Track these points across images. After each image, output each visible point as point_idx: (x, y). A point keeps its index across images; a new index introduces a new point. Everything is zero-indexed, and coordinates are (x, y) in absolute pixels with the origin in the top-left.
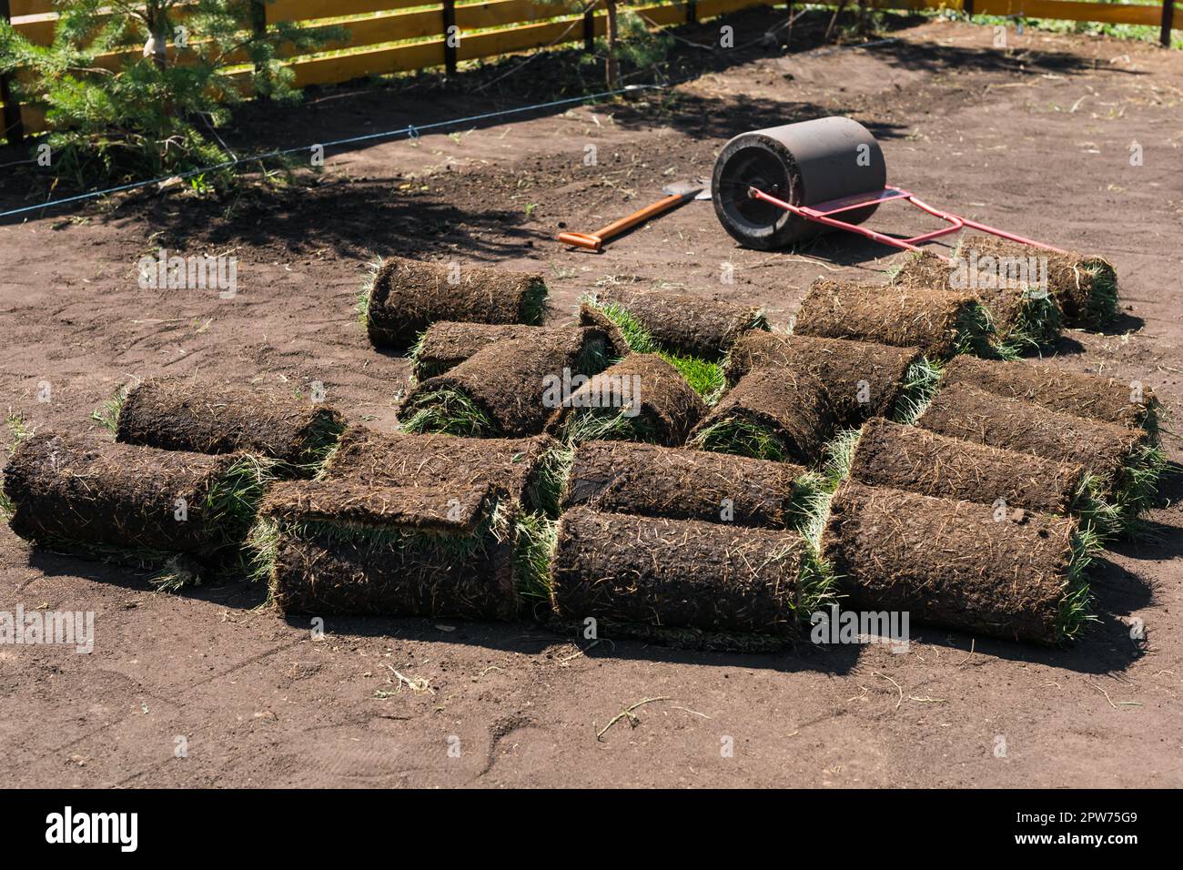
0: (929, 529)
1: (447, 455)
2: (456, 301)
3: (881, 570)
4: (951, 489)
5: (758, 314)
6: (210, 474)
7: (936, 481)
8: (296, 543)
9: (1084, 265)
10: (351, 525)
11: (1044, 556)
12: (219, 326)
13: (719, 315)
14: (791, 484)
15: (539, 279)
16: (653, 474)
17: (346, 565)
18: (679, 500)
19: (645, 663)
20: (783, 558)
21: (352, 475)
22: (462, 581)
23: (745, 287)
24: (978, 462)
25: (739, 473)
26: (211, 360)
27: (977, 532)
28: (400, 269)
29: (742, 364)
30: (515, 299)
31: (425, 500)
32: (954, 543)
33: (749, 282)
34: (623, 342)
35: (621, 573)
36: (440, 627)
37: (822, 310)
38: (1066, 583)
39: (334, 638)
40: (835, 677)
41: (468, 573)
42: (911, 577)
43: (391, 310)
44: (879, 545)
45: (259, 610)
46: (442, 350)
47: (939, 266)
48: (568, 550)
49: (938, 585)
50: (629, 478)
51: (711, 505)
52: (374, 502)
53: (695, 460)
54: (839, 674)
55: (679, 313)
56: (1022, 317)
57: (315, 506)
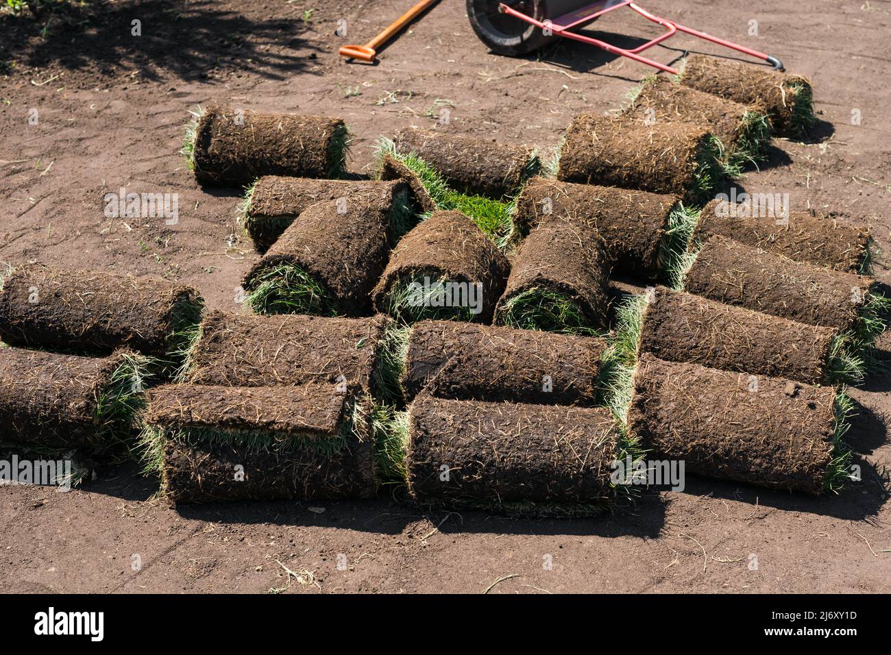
0: (717, 404)
1: (299, 341)
2: (271, 147)
3: (679, 440)
4: (726, 353)
5: (533, 155)
6: (97, 385)
7: (713, 347)
8: (182, 448)
9: (788, 84)
10: (229, 431)
11: (814, 425)
12: (59, 167)
13: (500, 157)
14: (598, 363)
15: (341, 123)
16: (480, 356)
17: (228, 465)
18: (504, 379)
19: (491, 536)
20: (603, 444)
21: (216, 363)
22: (330, 474)
23: (504, 99)
24: (747, 329)
25: (553, 354)
26: (59, 207)
27: (757, 406)
28: (219, 118)
29: (528, 212)
30: (322, 145)
31: (293, 406)
32: (739, 416)
33: (507, 95)
34: (423, 191)
35: (467, 463)
36: (312, 509)
37: (583, 144)
38: (832, 448)
39: (223, 528)
40: (650, 541)
41: (334, 468)
42: (705, 446)
43: (214, 156)
44: (677, 419)
45: (152, 501)
46: (269, 208)
47: (671, 90)
48: (420, 445)
49: (727, 452)
50: (460, 361)
51: (532, 383)
52: (248, 409)
53: (514, 341)
54: (652, 537)
55: (466, 155)
56: (743, 138)
57: (196, 416)
